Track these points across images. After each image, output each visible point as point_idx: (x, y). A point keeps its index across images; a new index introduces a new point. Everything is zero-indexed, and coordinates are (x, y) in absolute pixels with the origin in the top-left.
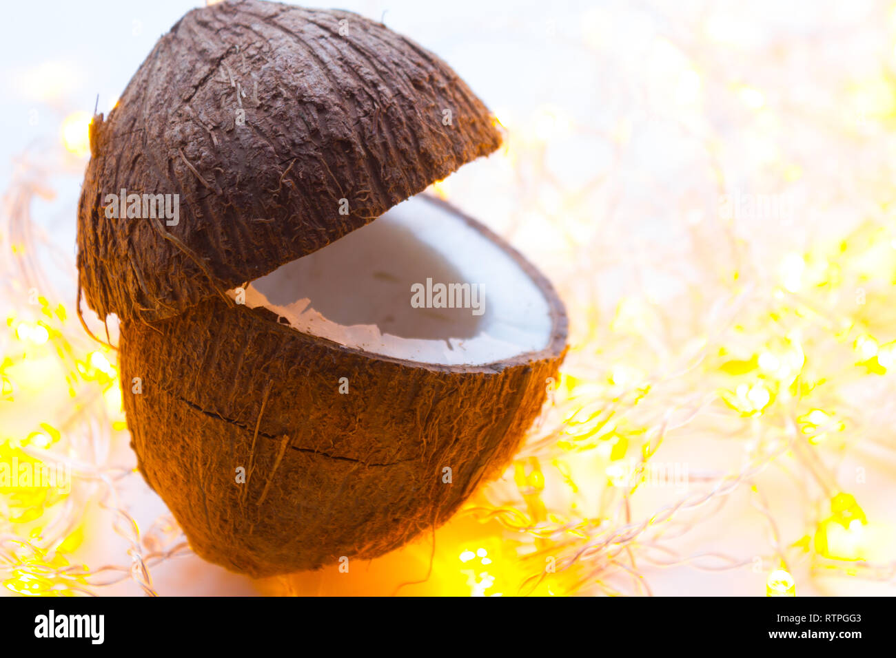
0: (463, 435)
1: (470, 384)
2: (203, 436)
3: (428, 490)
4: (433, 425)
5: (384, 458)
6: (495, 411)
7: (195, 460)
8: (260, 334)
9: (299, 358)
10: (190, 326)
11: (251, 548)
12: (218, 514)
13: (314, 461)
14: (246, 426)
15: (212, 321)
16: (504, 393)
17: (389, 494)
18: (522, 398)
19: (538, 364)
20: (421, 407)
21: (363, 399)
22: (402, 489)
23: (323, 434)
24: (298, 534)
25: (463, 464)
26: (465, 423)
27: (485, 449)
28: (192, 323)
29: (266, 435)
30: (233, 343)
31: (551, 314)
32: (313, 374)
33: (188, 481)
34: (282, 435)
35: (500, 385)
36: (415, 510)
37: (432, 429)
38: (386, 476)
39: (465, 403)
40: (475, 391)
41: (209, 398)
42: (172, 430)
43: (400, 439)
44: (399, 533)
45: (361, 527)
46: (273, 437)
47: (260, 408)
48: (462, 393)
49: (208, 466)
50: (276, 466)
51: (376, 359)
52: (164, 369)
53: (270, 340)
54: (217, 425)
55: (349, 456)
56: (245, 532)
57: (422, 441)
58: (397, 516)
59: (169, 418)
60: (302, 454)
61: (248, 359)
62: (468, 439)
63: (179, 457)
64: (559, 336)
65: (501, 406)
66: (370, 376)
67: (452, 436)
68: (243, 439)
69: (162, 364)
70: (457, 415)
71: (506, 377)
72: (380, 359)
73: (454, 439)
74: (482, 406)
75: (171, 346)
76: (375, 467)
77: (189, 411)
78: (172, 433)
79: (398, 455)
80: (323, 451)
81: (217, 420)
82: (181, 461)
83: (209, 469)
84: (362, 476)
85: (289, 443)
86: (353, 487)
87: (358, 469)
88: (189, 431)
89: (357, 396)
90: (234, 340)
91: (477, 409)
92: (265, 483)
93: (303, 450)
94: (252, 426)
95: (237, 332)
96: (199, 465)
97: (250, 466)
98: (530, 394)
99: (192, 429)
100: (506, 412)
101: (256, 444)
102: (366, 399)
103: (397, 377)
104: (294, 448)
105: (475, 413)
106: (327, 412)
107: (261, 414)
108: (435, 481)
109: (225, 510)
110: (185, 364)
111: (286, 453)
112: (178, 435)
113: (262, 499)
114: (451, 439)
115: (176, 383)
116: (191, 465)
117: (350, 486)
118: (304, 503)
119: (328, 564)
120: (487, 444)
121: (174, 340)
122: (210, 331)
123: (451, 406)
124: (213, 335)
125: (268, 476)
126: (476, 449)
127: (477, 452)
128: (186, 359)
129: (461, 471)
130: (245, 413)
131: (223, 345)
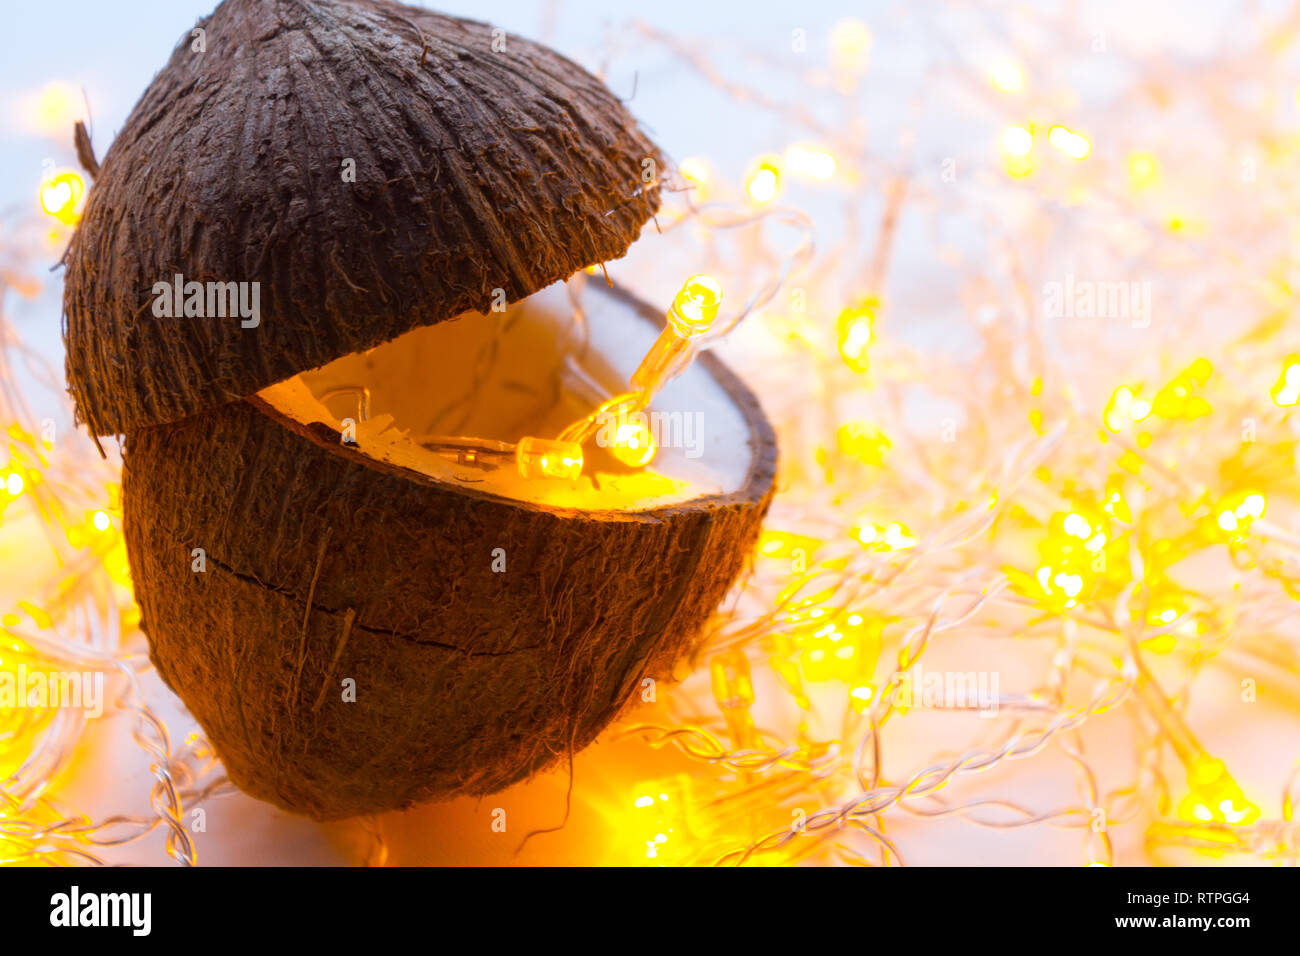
0: (610, 613)
1: (619, 538)
2: (234, 610)
3: (560, 694)
4: (565, 596)
5: (494, 645)
6: (658, 579)
7: (225, 646)
8: (313, 461)
9: (370, 495)
10: (217, 449)
11: (310, 776)
12: (260, 724)
13: (392, 647)
14: (294, 596)
15: (247, 442)
16: (671, 552)
17: (504, 698)
18: (699, 560)
19: (723, 512)
20: (547, 570)
21: (462, 557)
22: (523, 692)
23: (404, 607)
24: (372, 754)
25: (613, 655)
26: (613, 596)
27: (644, 634)
28: (219, 444)
29: (323, 609)
30: (275, 474)
31: (751, 443)
32: (388, 520)
33: (217, 675)
34: (345, 608)
35: (664, 540)
36: (544, 722)
37: (563, 603)
38: (498, 672)
39: (612, 565)
40: (627, 548)
41: (243, 554)
42: (192, 602)
43: (517, 617)
44: (521, 756)
45: (463, 747)
46: (333, 611)
47: (314, 568)
48: (608, 551)
49: (242, 654)
50: (338, 654)
51: (481, 498)
52: (180, 512)
53: (329, 470)
54: (254, 594)
55: (443, 640)
56: (298, 750)
57: (549, 621)
58: (517, 730)
59: (188, 583)
60: (374, 636)
61: (296, 496)
62: (618, 620)
63: (203, 639)
64: (762, 474)
65: (667, 571)
66: (472, 524)
67: (593, 613)
68: (291, 613)
69: (177, 504)
70: (601, 584)
71: (674, 528)
72: (487, 499)
73: (596, 619)
74: (637, 570)
75: (190, 478)
76: (481, 657)
77: (214, 572)
78: (193, 606)
79: (515, 640)
80: (404, 633)
81: (254, 586)
82: (206, 647)
83: (245, 657)
84: (463, 670)
85: (355, 621)
86: (450, 686)
87: (457, 659)
88: (216, 602)
89: (454, 553)
90: (277, 469)
91: (631, 576)
92: (323, 680)
93: (376, 631)
94: (302, 595)
95: (282, 457)
96: (231, 653)
97: (301, 653)
98: (712, 555)
99: (220, 600)
100: (674, 580)
101: (309, 621)
102: (466, 557)
103: (511, 525)
104: (363, 627)
105: (628, 581)
106: (410, 575)
107: (315, 578)
108: (571, 680)
109: (269, 719)
110: (209, 505)
111: (351, 634)
112: (201, 609)
113: (319, 702)
114: (594, 619)
115: (197, 532)
116: (220, 653)
117: (445, 685)
118: (380, 710)
119: (419, 801)
120: (647, 627)
121: (194, 470)
122: (244, 456)
123: (591, 570)
124: (247, 462)
125: (326, 668)
126: (630, 634)
127: (632, 639)
128: (210, 496)
129: (610, 667)
130: (293, 576)
131: (262, 478)
